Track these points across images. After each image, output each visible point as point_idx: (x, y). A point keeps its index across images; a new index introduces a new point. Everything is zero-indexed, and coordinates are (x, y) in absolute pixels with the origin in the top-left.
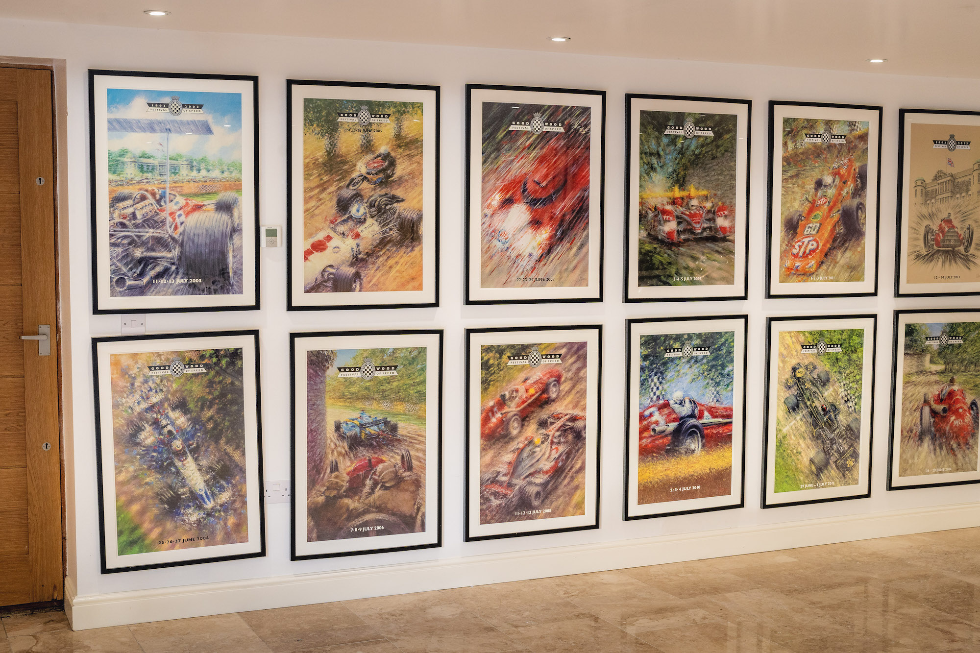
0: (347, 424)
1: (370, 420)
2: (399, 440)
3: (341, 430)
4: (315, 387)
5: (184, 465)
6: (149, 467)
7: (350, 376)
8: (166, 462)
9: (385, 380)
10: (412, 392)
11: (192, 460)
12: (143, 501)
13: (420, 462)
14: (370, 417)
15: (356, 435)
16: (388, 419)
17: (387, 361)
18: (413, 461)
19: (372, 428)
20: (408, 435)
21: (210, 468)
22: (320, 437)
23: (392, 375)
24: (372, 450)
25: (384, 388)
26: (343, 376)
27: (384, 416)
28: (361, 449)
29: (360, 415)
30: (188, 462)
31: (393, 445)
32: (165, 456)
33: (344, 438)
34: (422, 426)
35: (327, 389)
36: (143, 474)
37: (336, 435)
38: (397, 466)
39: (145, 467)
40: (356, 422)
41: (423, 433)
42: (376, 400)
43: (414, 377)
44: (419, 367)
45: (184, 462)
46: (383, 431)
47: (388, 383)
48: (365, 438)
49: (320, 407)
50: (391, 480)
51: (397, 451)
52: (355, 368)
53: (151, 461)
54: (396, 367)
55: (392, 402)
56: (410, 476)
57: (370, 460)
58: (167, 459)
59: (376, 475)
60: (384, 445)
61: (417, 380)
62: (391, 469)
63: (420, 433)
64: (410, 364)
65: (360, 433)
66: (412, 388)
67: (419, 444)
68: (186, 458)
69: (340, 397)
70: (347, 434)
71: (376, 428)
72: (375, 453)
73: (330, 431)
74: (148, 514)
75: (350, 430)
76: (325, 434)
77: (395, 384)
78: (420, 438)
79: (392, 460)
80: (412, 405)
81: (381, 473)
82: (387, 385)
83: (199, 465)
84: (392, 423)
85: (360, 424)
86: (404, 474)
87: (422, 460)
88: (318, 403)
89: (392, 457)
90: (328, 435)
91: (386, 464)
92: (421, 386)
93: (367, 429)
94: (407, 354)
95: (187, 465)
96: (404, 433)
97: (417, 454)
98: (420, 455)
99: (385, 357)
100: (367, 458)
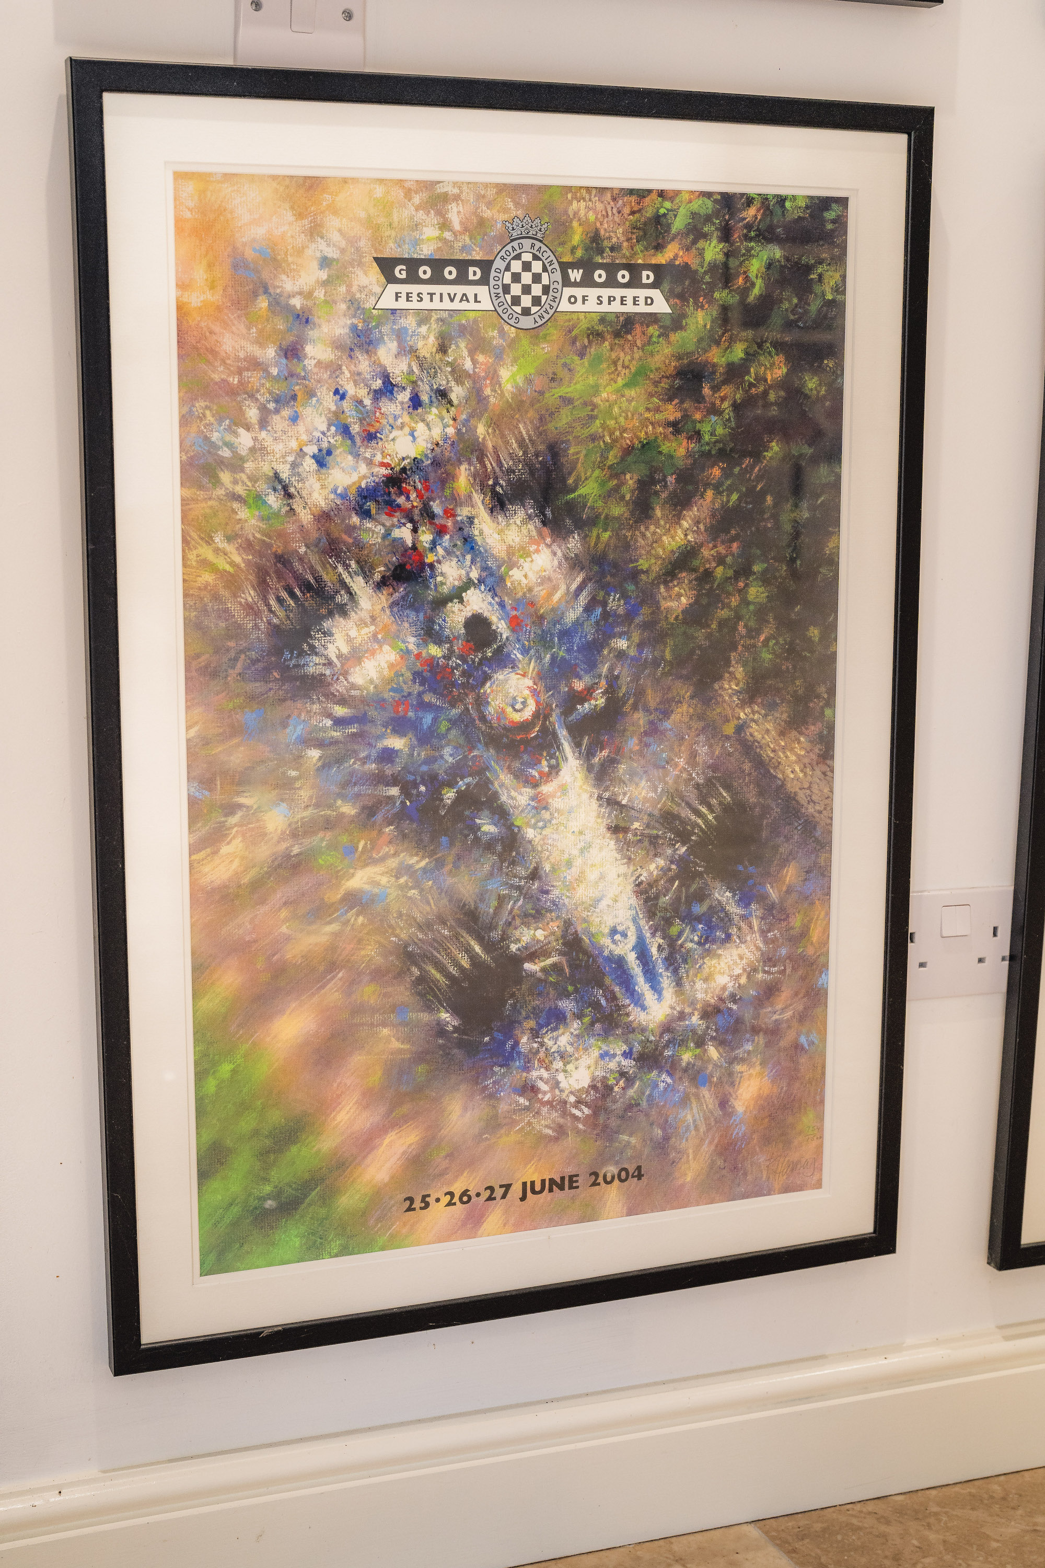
5: (540, 804)
6: (370, 811)
8: (451, 784)
11: (580, 775)
12: (332, 994)
21: (668, 818)
30: (564, 789)
32: (448, 756)
36: (332, 846)
39: (348, 809)
45: (546, 789)
53: (380, 779)
58: (457, 772)
68: (555, 769)
74: (358, 1060)
83: (612, 803)
95: (556, 803)
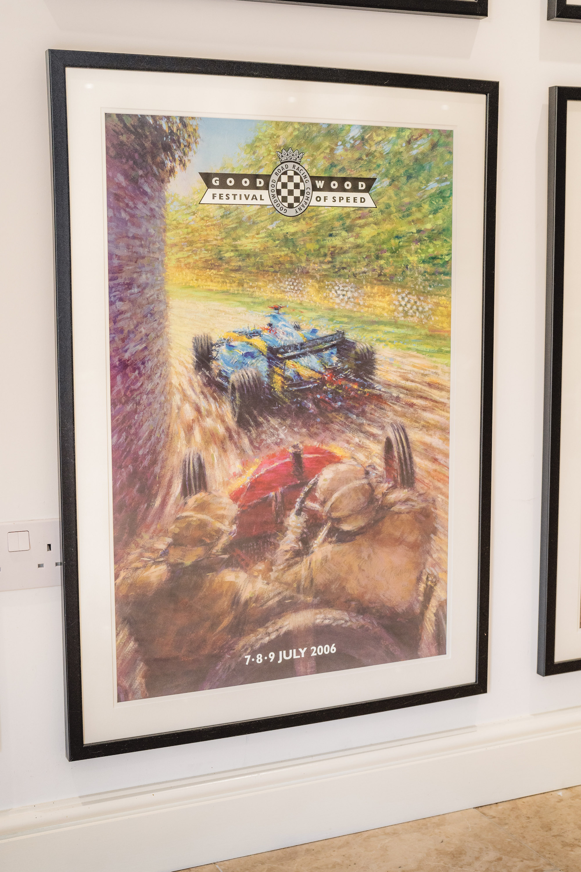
0: (230, 347)
1: (297, 338)
2: (379, 398)
3: (214, 365)
4: (133, 231)
7: (237, 201)
9: (341, 218)
10: (413, 259)
13: (435, 460)
14: (297, 328)
15: (257, 381)
16: (350, 336)
17: (345, 164)
18: (417, 459)
19: (304, 360)
20: (403, 383)
22: (149, 386)
23: (359, 204)
24: (305, 425)
25: (337, 242)
26: (217, 200)
27: (338, 327)
28: (274, 422)
29: (269, 320)
31: (363, 414)
33: (222, 388)
34: (440, 360)
35: (171, 237)
37: (198, 379)
38: (373, 475)
40: (257, 341)
41: (442, 380)
42: (313, 277)
43: (418, 215)
44: (433, 186)
46: (335, 371)
47: (349, 229)
48: (284, 391)
49: (149, 293)
50: (355, 513)
51: (375, 430)
52: (254, 178)
54: (370, 182)
55: (358, 286)
56: (407, 500)
57: (297, 456)
59: (314, 499)
60: (338, 410)
61: (429, 226)
62: (357, 483)
63: (432, 378)
64: (409, 177)
65: (270, 376)
66: (413, 247)
67: (432, 410)
69: (209, 265)
70: (233, 378)
71: (313, 361)
72: (312, 435)
73: (180, 369)
75: (242, 365)
76: (165, 377)
77: (368, 233)
78: (435, 394)
79: (361, 456)
80: (413, 298)
81: (330, 492)
82: (344, 233)
84: (359, 347)
85: (270, 349)
86: (393, 497)
87: (439, 457)
88: (143, 279)
89: (360, 446)
90: (175, 381)
91: (342, 467)
92: (438, 243)
93: (289, 363)
94: (401, 145)
96: (393, 377)
97: (428, 439)
98: (434, 440)
99: (340, 151)
100: (291, 450)
